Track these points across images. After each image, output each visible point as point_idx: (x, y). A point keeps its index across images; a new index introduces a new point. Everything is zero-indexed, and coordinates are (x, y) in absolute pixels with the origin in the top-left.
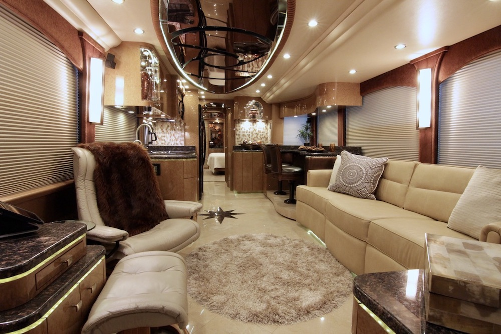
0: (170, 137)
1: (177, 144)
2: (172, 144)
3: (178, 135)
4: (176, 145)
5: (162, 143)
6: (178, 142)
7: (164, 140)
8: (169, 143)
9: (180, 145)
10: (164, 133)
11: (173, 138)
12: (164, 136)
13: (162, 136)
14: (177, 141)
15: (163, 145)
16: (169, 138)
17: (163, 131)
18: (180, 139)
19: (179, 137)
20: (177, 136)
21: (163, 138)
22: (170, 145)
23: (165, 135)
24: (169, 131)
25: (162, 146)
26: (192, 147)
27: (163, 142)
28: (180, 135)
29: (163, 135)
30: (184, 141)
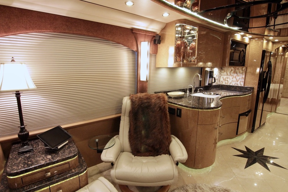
0: (233, 78)
1: (237, 84)
2: (233, 84)
3: (239, 77)
4: (236, 85)
5: (226, 83)
6: (238, 83)
7: (227, 81)
8: (231, 83)
9: (239, 85)
10: (228, 75)
11: (234, 79)
12: (228, 78)
13: (226, 78)
14: (237, 82)
15: (226, 84)
16: (231, 79)
17: (227, 74)
18: (240, 80)
19: (239, 79)
20: (238, 78)
21: (227, 79)
22: (231, 85)
23: (229, 77)
24: (232, 74)
25: (225, 85)
26: (250, 88)
27: (226, 82)
28: (241, 77)
29: (227, 77)
30: (243, 83)
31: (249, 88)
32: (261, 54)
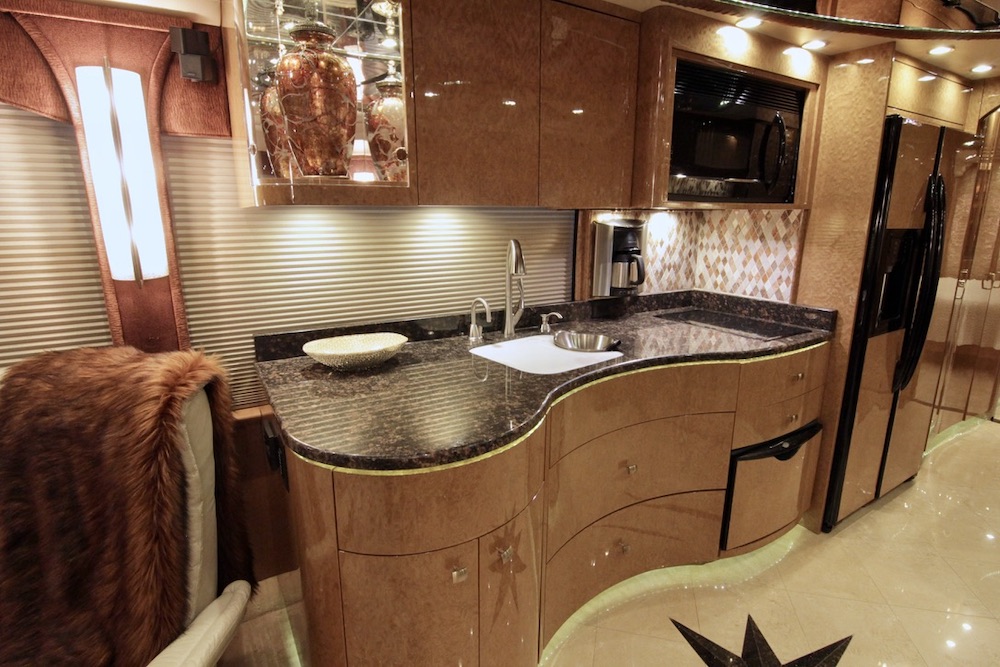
0: (745, 264)
1: (763, 292)
2: (746, 290)
3: (771, 259)
4: (759, 297)
5: (716, 285)
6: (768, 286)
7: (723, 274)
8: (736, 286)
9: (773, 299)
10: (726, 248)
11: (752, 268)
12: (725, 261)
13: (718, 259)
14: (765, 280)
15: (718, 291)
16: (740, 268)
17: (723, 242)
18: (777, 273)
19: (774, 265)
20: (767, 261)
21: (720, 267)
22: (738, 294)
23: (728, 255)
24: (743, 243)
25: (714, 295)
26: (819, 312)
27: (720, 279)
28: (780, 259)
29: (722, 255)
30: (791, 285)
31: (814, 316)
32: (878, 140)
